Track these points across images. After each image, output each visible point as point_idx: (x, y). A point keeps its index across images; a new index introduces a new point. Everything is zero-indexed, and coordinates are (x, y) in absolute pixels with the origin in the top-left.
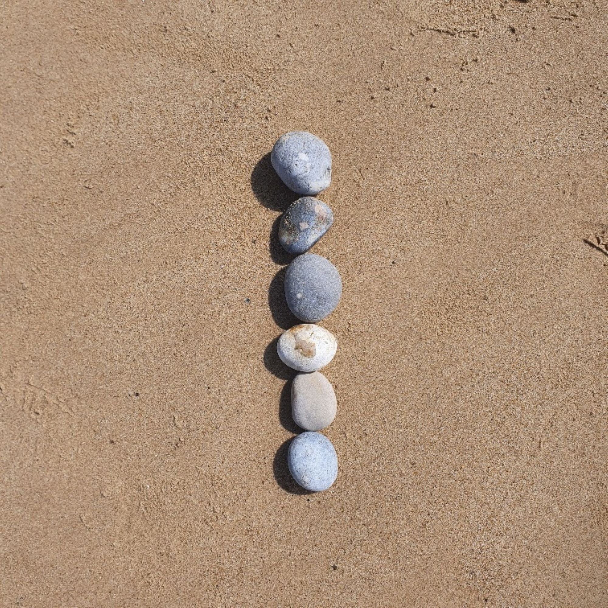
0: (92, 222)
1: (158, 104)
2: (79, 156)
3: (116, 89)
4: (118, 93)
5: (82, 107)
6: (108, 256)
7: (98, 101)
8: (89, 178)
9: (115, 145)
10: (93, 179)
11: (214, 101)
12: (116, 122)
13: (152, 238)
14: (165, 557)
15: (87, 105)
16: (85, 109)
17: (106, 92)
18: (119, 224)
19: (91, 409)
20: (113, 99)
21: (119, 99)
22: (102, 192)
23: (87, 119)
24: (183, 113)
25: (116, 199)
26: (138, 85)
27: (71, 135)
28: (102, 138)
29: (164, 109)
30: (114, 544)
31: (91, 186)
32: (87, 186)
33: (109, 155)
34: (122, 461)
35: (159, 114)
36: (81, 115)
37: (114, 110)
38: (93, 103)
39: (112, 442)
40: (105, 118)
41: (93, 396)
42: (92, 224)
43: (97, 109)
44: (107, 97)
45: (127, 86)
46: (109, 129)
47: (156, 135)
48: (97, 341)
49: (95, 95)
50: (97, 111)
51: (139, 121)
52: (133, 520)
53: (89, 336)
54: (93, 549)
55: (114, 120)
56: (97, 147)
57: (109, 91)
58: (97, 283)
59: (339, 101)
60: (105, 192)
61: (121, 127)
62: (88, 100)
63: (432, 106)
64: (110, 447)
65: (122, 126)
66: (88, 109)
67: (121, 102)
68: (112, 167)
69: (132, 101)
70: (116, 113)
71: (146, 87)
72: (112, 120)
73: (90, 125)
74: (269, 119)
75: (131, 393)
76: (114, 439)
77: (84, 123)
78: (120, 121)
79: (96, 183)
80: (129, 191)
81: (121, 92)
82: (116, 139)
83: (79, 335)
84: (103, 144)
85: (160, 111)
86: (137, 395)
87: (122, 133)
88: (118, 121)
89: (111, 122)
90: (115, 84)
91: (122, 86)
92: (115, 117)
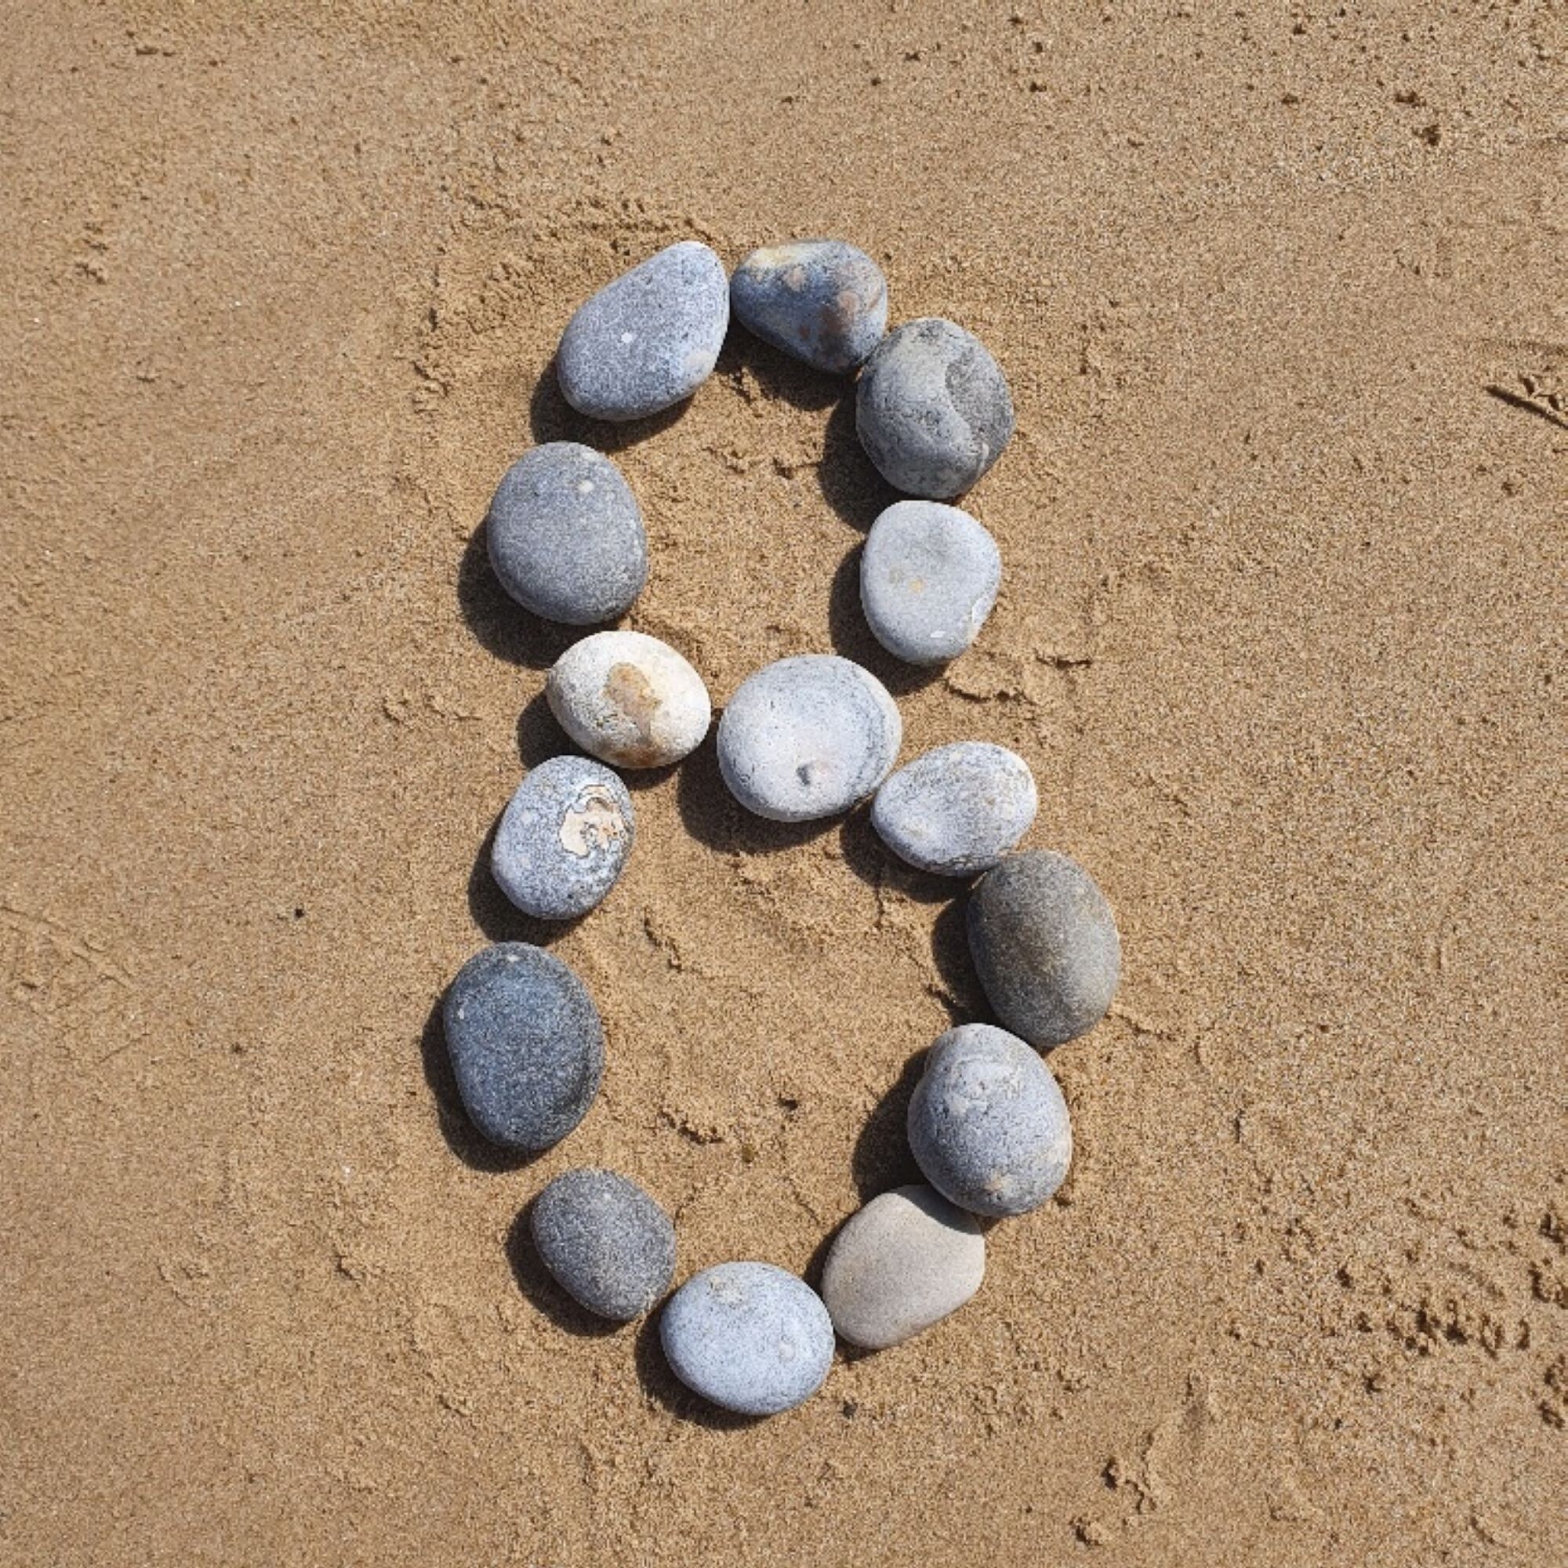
0: (159, 465)
1: (316, 153)
2: (120, 302)
3: (208, 126)
4: (213, 138)
5: (120, 180)
6: (203, 551)
7: (163, 161)
8: (146, 354)
9: (210, 265)
10: (157, 356)
11: (463, 131)
12: (212, 209)
13: (317, 492)
14: (399, 1367)
15: (134, 175)
16: (128, 183)
17: (182, 137)
18: (230, 465)
19: (176, 963)
20: (200, 152)
21: (218, 152)
22: (181, 387)
23: (136, 207)
24: (382, 168)
25: (220, 401)
26: (262, 112)
27: (95, 252)
28: (176, 251)
29: (335, 164)
31: (152, 375)
32: (142, 374)
33: (196, 293)
35: (320, 179)
36: (120, 199)
37: (204, 179)
38: (148, 167)
39: (237, 1049)
40: (182, 202)
41: (179, 927)
42: (158, 470)
43: (161, 182)
44: (186, 150)
45: (235, 118)
46: (195, 227)
47: (317, 229)
48: (185, 776)
50: (161, 187)
51: (269, 200)
53: (162, 763)
54: (198, 1357)
55: (206, 202)
57: (189, 134)
58: (177, 624)
59: (789, 100)
60: (190, 388)
61: (224, 219)
62: (137, 161)
63: (1034, 88)
64: (233, 1063)
65: (228, 218)
66: (138, 184)
67: (222, 158)
68: (206, 322)
69: (251, 154)
70: (209, 186)
71: (285, 114)
72: (201, 205)
73: (144, 223)
74: (607, 162)
75: (282, 910)
76: (243, 1042)
77: (129, 217)
78: (221, 205)
79: (166, 365)
80: (253, 378)
81: (222, 133)
82: (212, 252)
83: (134, 766)
84: (178, 265)
85: (324, 170)
86: (299, 913)
87: (227, 233)
88: (217, 206)
89: (197, 211)
90: (204, 115)
91: (222, 119)
92: (207, 197)
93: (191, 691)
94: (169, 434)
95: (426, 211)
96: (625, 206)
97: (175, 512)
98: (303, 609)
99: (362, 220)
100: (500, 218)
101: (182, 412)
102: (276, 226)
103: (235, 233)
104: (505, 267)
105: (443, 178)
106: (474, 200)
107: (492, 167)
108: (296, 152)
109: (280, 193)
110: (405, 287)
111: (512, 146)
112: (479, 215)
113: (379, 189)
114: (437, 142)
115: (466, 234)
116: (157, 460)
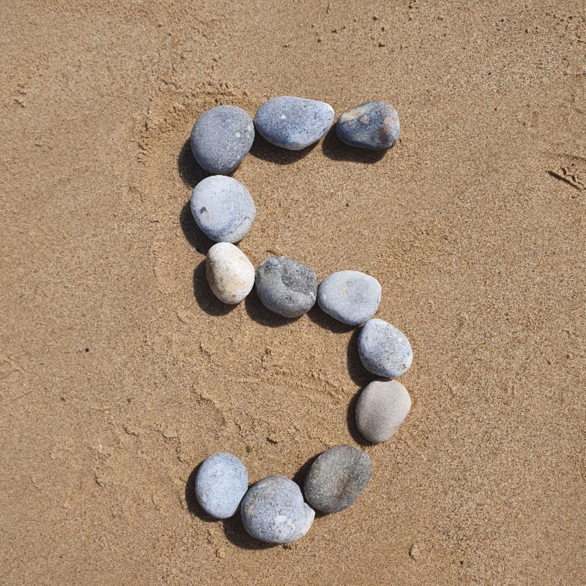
0: (42, 179)
1: (105, 60)
2: (30, 115)
3: (65, 48)
4: (67, 53)
5: (31, 68)
6: (57, 212)
7: (48, 61)
8: (39, 136)
9: (64, 102)
10: (43, 137)
11: (161, 54)
12: (65, 81)
13: (100, 191)
14: (117, 519)
15: (37, 66)
16: (35, 69)
17: (55, 52)
18: (69, 180)
19: (41, 366)
20: (62, 58)
21: (68, 58)
22: (51, 149)
23: (37, 79)
24: (130, 67)
25: (66, 155)
26: (86, 43)
27: (21, 95)
28: (51, 96)
29: (112, 65)
30: (65, 505)
31: (41, 144)
32: (37, 143)
33: (58, 113)
34: (72, 419)
35: (106, 70)
36: (31, 75)
37: (63, 68)
38: (42, 63)
39: (63, 399)
40: (54, 77)
41: (43, 353)
42: (42, 180)
43: (47, 69)
44: (56, 57)
45: (76, 45)
46: (59, 87)
47: (104, 90)
48: (47, 297)
49: (45, 55)
50: (46, 71)
51: (87, 78)
52: (84, 480)
53: (39, 292)
54: (44, 511)
55: (63, 78)
56: (47, 105)
57: (58, 51)
58: (46, 239)
59: (286, 46)
60: (54, 149)
61: (70, 84)
62: (38, 61)
63: (380, 46)
64: (61, 404)
65: (71, 84)
66: (38, 70)
67: (70, 61)
68: (62, 124)
69: (81, 60)
70: (65, 71)
71: (94, 44)
72: (61, 79)
73: (40, 85)
74: (215, 68)
75: (81, 349)
76: (65, 396)
77: (34, 82)
78: (69, 79)
79: (46, 140)
80: (78, 146)
81: (70, 51)
82: (65, 97)
83: (29, 292)
84: (52, 102)
85: (108, 67)
86: (87, 350)
87: (71, 90)
88: (67, 79)
89: (60, 81)
90: (64, 44)
91: (70, 45)
92: (64, 76)
93: (51, 265)
94: (47, 166)
95: (146, 85)
96: (221, 85)
97: (47, 196)
98: (94, 235)
99: (122, 87)
100: (174, 88)
101: (52, 159)
102: (89, 88)
103: (73, 90)
104: (174, 108)
105: (153, 72)
106: (164, 81)
107: (172, 68)
108: (98, 60)
109: (91, 75)
110: (137, 114)
111: (179, 60)
112: (166, 87)
113: (129, 76)
114: (151, 58)
115: (160, 94)
116: (42, 176)
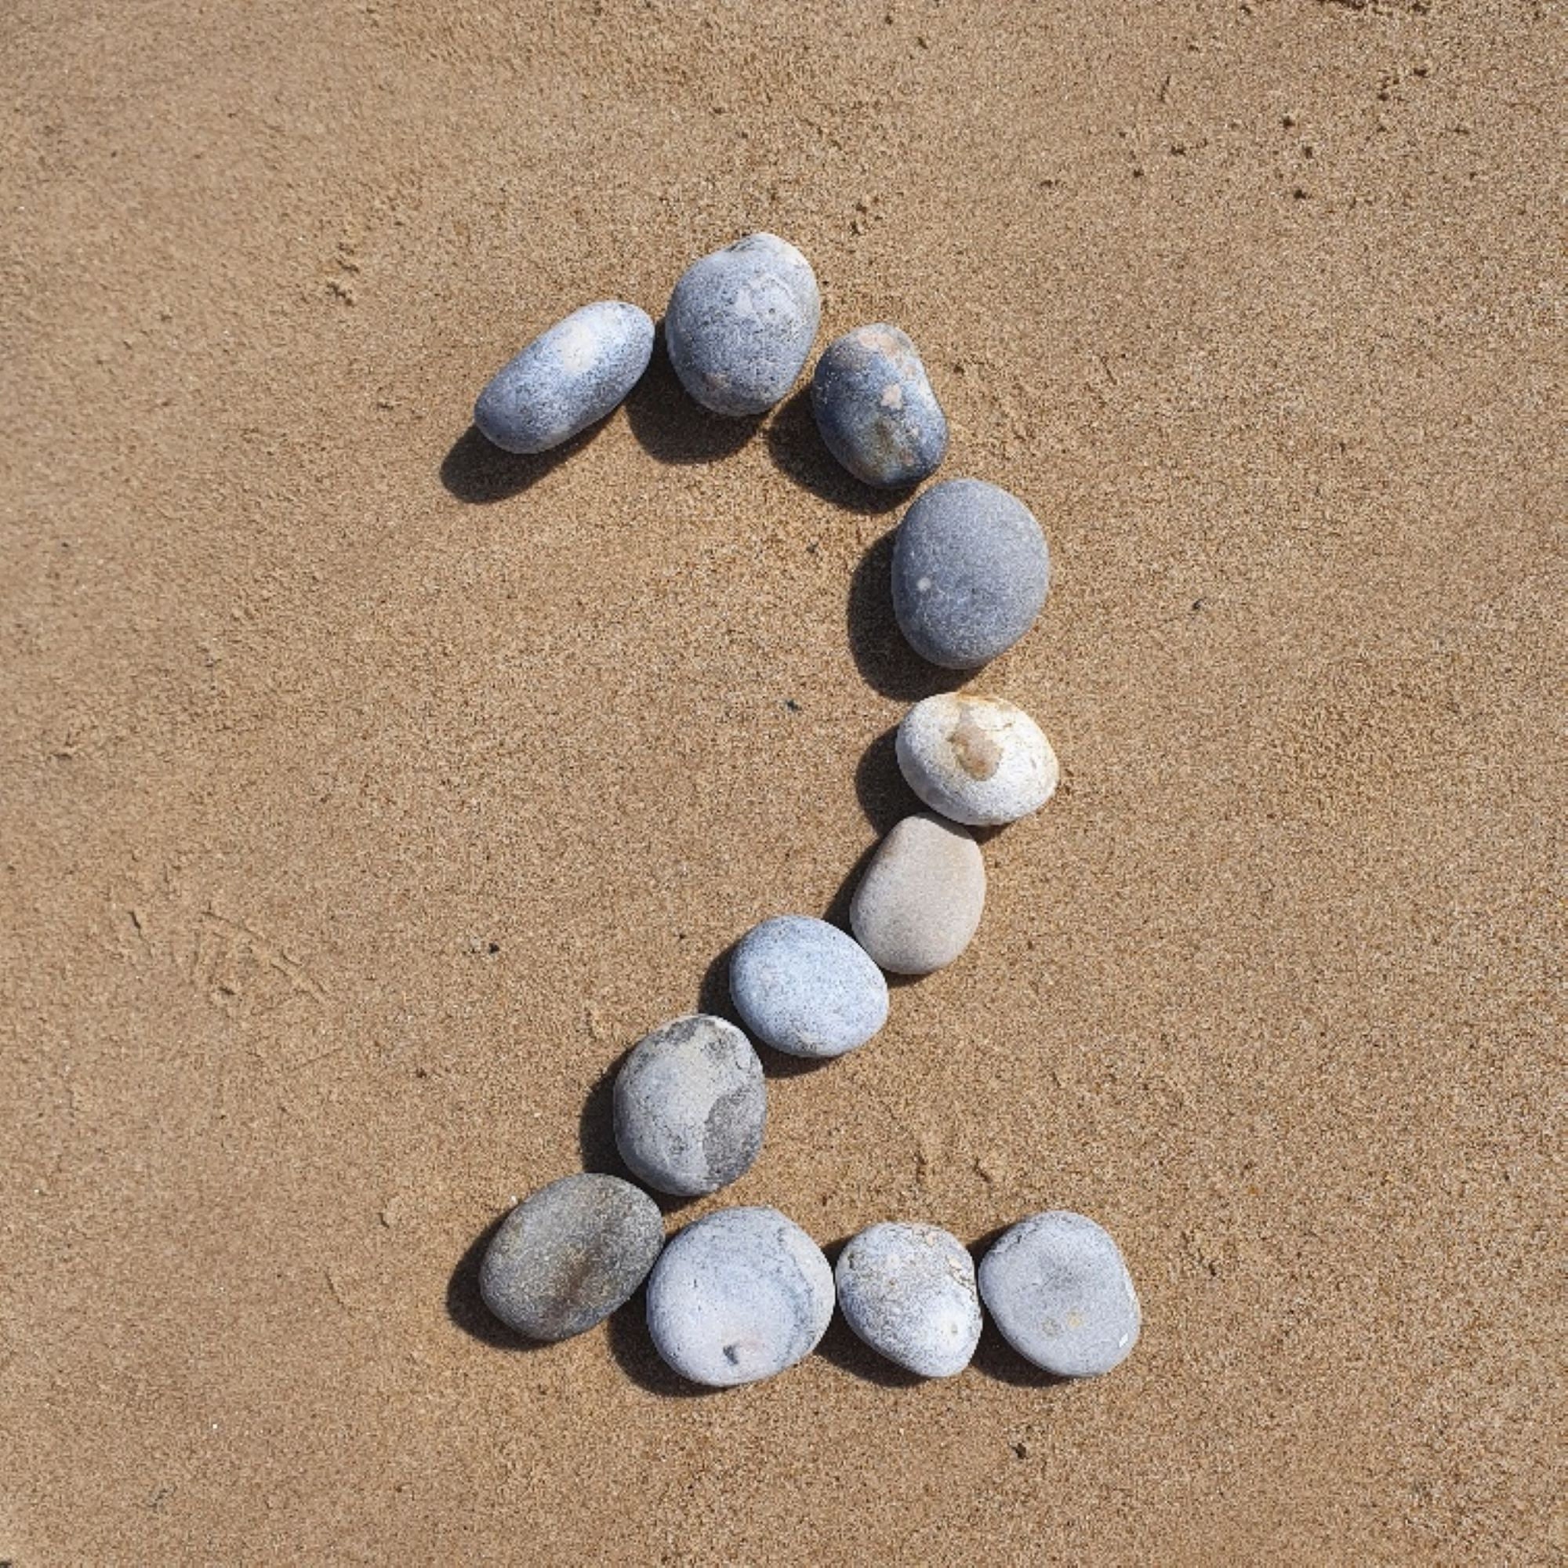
0: (392, 495)
1: (571, 194)
2: (366, 325)
3: (467, 156)
4: (471, 168)
5: (377, 203)
7: (421, 187)
8: (388, 381)
9: (457, 297)
10: (399, 385)
11: (719, 184)
12: (464, 241)
15: (391, 200)
16: (385, 207)
17: (441, 165)
19: (370, 984)
20: (457, 182)
21: (474, 182)
22: (419, 418)
23: (390, 232)
24: (636, 216)
26: (521, 146)
27: (346, 274)
28: (426, 279)
29: (588, 206)
30: (415, 1355)
31: (393, 403)
32: (383, 401)
33: (441, 325)
34: (444, 1127)
35: (573, 220)
36: (375, 222)
37: (459, 209)
38: (405, 192)
39: (421, 1074)
40: (435, 231)
41: (375, 950)
42: (391, 499)
43: (416, 208)
44: (443, 178)
45: (494, 149)
46: (446, 257)
47: (564, 271)
48: (395, 803)
49: (412, 172)
50: (415, 213)
51: (522, 237)
53: (374, 789)
54: (358, 1367)
55: (459, 234)
56: (413, 303)
57: (447, 162)
59: (1049, 183)
60: (428, 419)
61: (476, 252)
62: (394, 185)
63: (1299, 195)
64: (416, 1087)
65: (479, 251)
66: (393, 209)
67: (478, 190)
68: (450, 354)
69: (507, 188)
70: (464, 217)
71: (543, 152)
72: (453, 236)
73: (395, 249)
74: (860, 230)
75: (477, 944)
76: (427, 1067)
77: (382, 242)
78: (473, 237)
79: (405, 393)
81: (479, 164)
82: (460, 284)
83: (346, 789)
84: (426, 294)
85: (577, 212)
86: (494, 949)
87: (477, 267)
88: (469, 237)
89: (450, 242)
90: (464, 145)
91: (482, 149)
92: (460, 227)
97: (405, 542)
102: (525, 264)
103: (484, 267)
105: (695, 231)
108: (551, 190)
109: (532, 231)
111: (766, 205)
113: (631, 237)
114: (692, 194)
116: (391, 488)
